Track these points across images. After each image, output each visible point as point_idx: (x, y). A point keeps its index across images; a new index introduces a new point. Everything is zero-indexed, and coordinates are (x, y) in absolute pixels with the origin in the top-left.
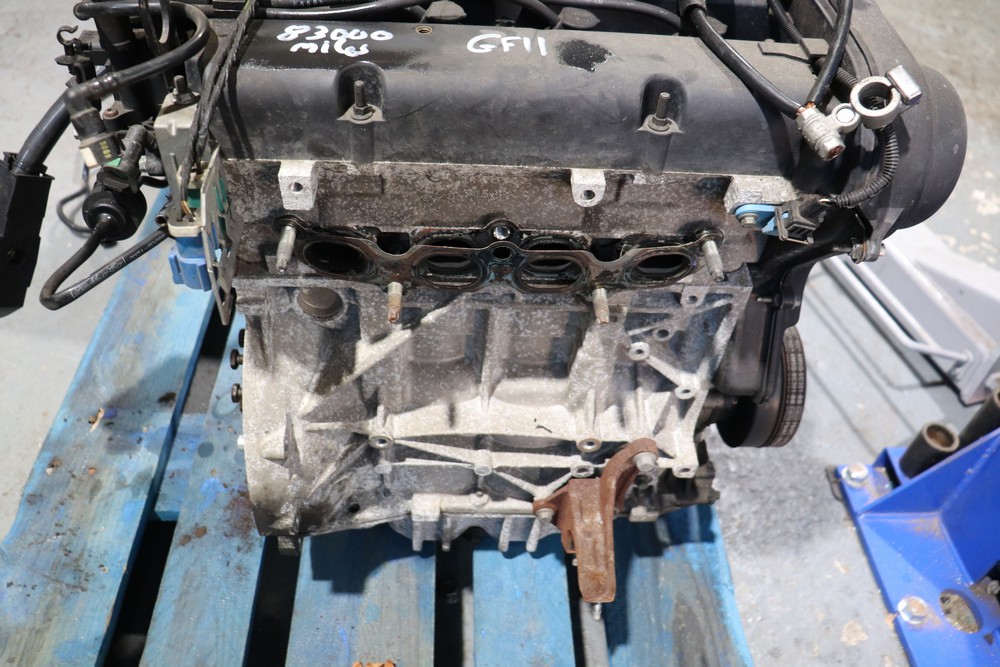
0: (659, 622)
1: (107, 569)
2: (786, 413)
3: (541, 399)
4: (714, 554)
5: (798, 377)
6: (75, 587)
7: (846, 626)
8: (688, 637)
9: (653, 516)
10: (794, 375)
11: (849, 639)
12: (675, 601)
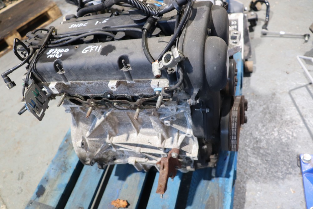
0: (203, 201)
1: (71, 167)
2: (231, 142)
3: (151, 134)
4: (228, 182)
5: (234, 130)
6: (64, 171)
8: (210, 207)
9: (193, 170)
10: (233, 130)
12: (210, 195)
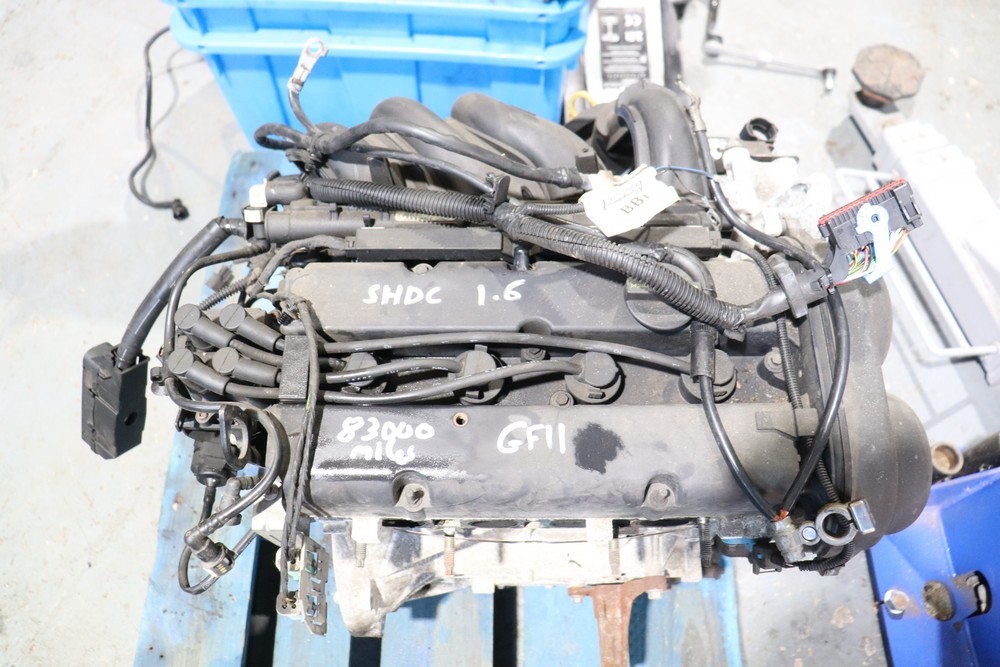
0: (671, 645)
1: (234, 597)
6: (213, 614)
7: (837, 611)
8: (693, 658)
11: (837, 622)
